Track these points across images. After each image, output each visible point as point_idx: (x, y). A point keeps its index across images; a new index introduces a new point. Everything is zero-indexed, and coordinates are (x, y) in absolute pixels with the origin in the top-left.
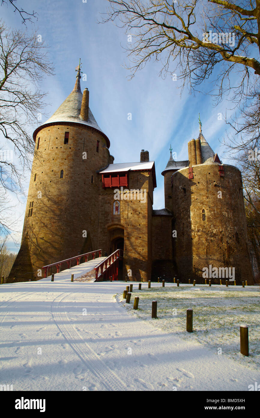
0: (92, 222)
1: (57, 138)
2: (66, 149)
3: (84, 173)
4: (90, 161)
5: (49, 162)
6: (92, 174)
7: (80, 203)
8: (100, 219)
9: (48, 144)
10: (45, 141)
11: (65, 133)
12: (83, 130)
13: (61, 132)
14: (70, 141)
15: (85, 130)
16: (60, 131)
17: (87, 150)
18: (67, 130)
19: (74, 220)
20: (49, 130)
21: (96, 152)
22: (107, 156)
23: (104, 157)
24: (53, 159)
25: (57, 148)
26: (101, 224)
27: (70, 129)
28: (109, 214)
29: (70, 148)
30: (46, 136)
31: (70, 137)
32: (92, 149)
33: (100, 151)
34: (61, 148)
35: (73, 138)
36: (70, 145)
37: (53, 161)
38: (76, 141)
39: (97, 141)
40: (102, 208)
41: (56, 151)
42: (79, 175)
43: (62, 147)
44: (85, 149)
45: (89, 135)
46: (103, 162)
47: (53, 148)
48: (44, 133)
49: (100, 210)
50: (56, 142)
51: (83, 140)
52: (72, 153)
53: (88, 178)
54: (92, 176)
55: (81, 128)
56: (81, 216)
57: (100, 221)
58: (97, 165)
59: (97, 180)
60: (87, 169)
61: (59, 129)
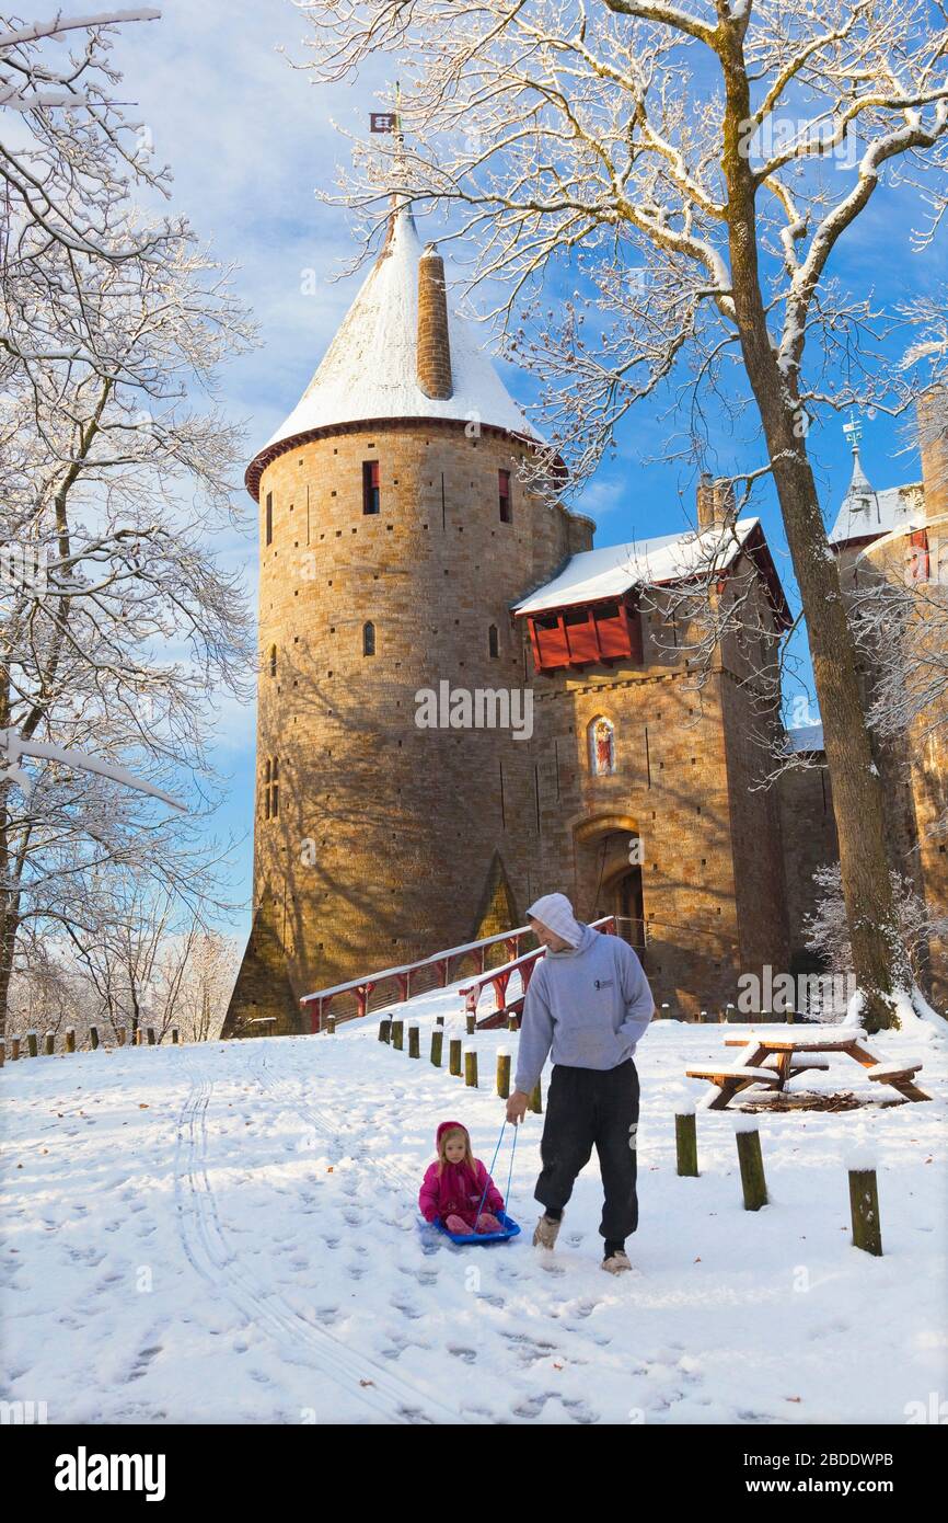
0: (507, 816)
1: (334, 494)
2: (373, 534)
3: (457, 622)
4: (478, 567)
5: (317, 595)
6: (491, 621)
7: (452, 746)
8: (543, 799)
9: (302, 523)
10: (292, 507)
11: (361, 466)
12: (435, 439)
13: (349, 466)
14: (386, 500)
15: (442, 440)
16: (341, 463)
17: (460, 523)
18: (370, 455)
19: (432, 818)
20: (301, 463)
21: (501, 524)
22: (553, 528)
23: (536, 533)
24: (330, 583)
25: (339, 533)
26: (549, 821)
27: (380, 446)
28: (573, 776)
29: (390, 528)
30: (292, 487)
31: (384, 479)
32: (482, 515)
33: (515, 514)
34: (354, 531)
35: (396, 482)
36: (389, 515)
37: (330, 590)
38: (408, 495)
39: (497, 475)
40: (546, 751)
41: (338, 549)
42: (435, 632)
43: (358, 526)
44: (448, 521)
45: (460, 458)
46: (536, 555)
47: (322, 536)
48: (283, 477)
49: (540, 762)
50: (334, 510)
51: (437, 483)
52: (398, 547)
53: (474, 638)
54: (493, 629)
55: (423, 436)
56: (461, 799)
57: (542, 808)
58: (506, 576)
59: (514, 643)
60: (465, 605)
61: (336, 451)
